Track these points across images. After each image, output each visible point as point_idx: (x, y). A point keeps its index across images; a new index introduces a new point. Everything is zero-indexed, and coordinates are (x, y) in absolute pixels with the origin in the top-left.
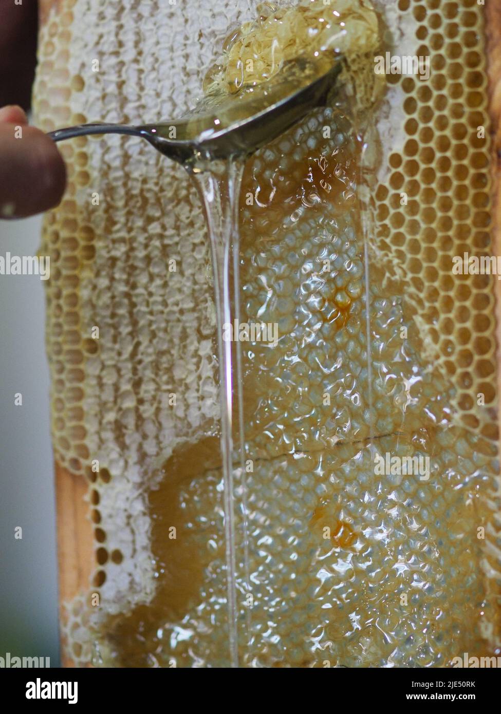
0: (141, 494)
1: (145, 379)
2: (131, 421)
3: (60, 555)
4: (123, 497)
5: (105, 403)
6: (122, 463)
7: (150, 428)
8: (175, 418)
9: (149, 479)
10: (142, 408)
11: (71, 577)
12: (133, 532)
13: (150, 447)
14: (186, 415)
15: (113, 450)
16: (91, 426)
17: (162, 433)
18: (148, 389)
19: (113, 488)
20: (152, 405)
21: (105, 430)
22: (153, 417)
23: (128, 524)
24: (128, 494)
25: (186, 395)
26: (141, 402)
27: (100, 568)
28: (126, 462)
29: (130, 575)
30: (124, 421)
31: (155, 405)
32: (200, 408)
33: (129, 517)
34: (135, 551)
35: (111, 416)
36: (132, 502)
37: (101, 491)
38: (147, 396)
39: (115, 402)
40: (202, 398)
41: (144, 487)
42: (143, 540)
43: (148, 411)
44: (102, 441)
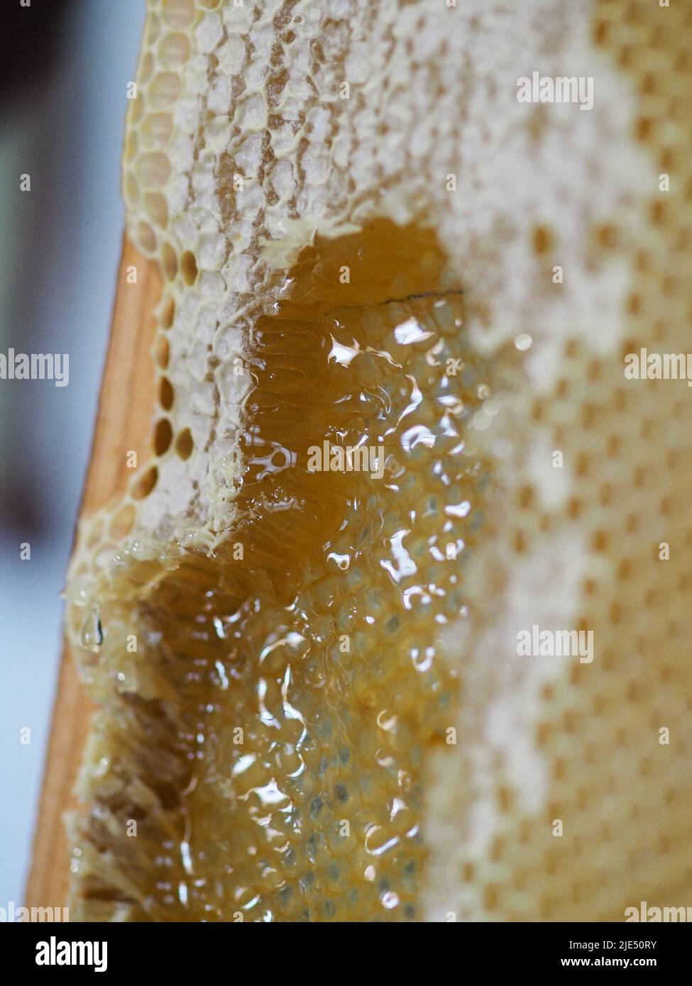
0: (241, 319)
1: (294, 74)
2: (252, 159)
3: (99, 421)
4: (211, 320)
5: (212, 115)
6: (221, 246)
7: (285, 181)
8: (331, 167)
9: (263, 290)
10: (274, 135)
11: (106, 471)
12: (217, 398)
13: (278, 223)
14: (350, 164)
15: (210, 215)
16: (180, 159)
17: (303, 195)
18: (294, 96)
19: (197, 297)
20: (295, 131)
21: (202, 169)
22: (293, 158)
23: (210, 378)
24: (220, 315)
25: (356, 120)
26: (276, 121)
27: (154, 461)
28: (230, 246)
29: (195, 485)
30: (240, 159)
31: (301, 134)
32: (375, 151)
33: (214, 363)
34: (213, 436)
35: (218, 144)
36: (225, 331)
37: (180, 300)
38: (291, 113)
39: (231, 114)
40: (383, 130)
41: (252, 304)
42: (231, 416)
43: (286, 143)
44: (192, 193)
